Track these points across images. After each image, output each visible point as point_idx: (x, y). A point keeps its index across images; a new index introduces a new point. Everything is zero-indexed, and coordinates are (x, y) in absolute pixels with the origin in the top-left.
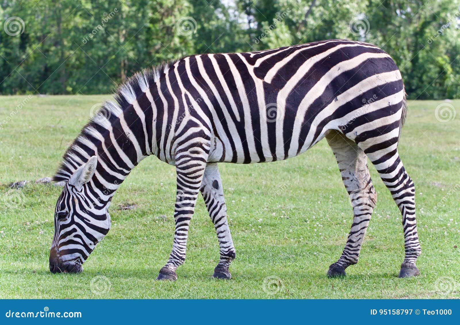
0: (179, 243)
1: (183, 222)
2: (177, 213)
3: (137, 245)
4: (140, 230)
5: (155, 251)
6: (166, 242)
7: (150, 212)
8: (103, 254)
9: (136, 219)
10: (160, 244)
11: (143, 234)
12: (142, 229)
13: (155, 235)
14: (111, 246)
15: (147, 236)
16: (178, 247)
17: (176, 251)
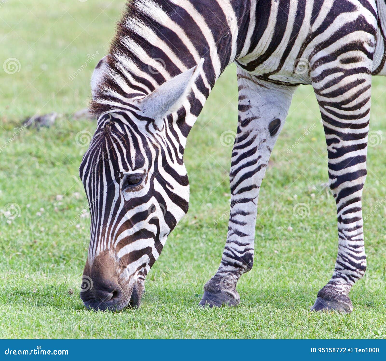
0: (349, 238)
1: (350, 195)
2: (335, 180)
3: (272, 241)
4: (280, 213)
5: (309, 254)
6: (331, 236)
7: (299, 176)
8: (206, 259)
9: (272, 189)
10: (320, 240)
11: (284, 220)
12: (284, 209)
13: (308, 222)
14: (221, 243)
15: (293, 225)
16: (350, 246)
17: (346, 255)
